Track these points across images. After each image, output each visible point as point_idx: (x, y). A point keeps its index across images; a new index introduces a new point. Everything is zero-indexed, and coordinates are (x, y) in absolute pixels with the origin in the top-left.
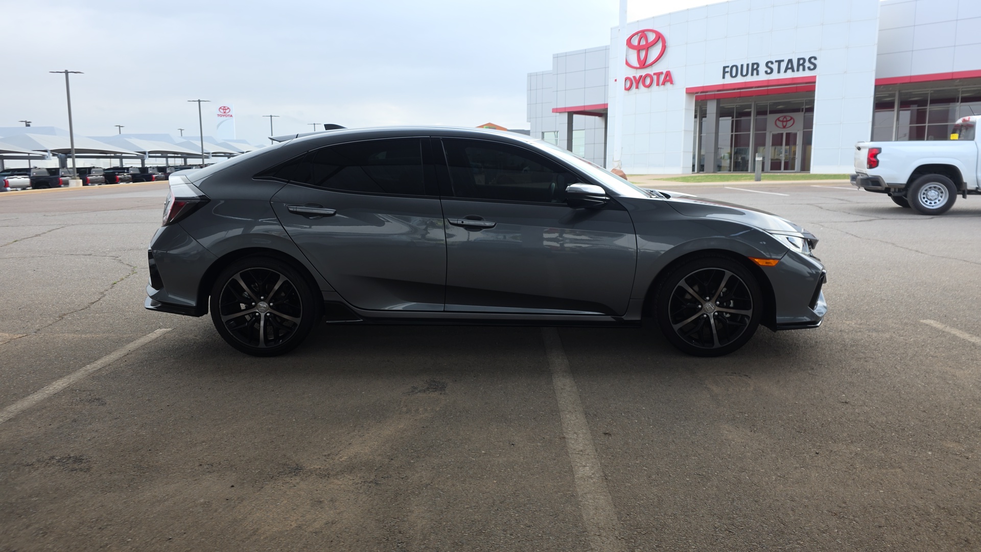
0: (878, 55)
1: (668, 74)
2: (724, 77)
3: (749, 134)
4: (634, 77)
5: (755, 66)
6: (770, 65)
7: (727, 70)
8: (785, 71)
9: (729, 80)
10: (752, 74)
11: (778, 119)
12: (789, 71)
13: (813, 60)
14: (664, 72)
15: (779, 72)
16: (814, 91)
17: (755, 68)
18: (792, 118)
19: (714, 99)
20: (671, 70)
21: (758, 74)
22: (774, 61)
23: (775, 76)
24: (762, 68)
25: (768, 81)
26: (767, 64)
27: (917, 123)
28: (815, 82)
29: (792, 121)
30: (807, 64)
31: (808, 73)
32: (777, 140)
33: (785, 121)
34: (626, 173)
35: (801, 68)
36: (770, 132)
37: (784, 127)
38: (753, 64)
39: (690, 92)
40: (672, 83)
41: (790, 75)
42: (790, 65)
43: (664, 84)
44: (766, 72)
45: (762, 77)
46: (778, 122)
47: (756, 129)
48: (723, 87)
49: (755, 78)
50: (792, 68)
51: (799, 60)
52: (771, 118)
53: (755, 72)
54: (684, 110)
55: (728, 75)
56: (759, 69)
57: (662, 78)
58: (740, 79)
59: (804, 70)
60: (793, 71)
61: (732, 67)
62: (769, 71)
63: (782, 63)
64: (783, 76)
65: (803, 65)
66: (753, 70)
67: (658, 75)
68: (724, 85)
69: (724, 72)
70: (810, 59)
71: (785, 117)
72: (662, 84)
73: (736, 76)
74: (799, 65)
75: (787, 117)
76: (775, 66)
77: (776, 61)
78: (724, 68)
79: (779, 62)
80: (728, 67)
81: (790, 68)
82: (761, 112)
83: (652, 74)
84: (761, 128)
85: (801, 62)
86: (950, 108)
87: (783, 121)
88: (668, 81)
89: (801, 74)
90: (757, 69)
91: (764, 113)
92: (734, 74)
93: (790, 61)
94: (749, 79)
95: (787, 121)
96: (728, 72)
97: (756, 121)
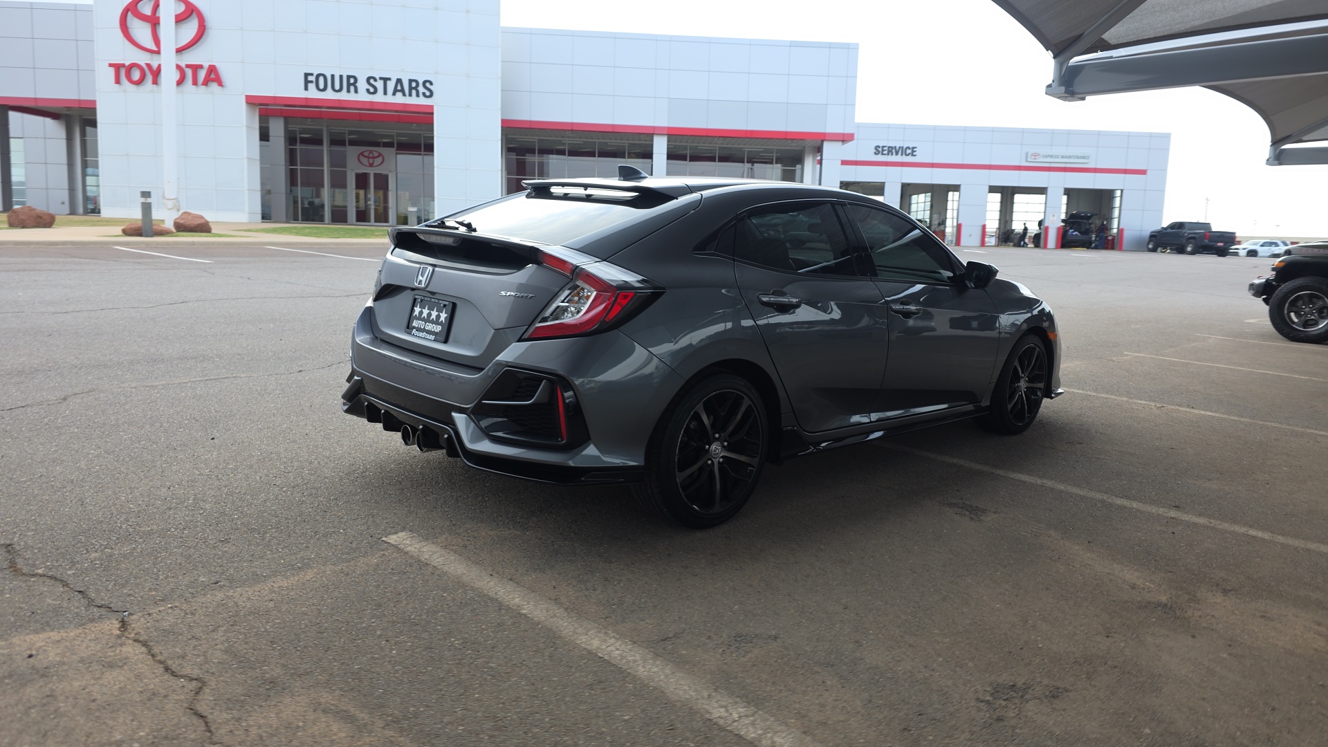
0: (502, 90)
1: (212, 69)
2: (306, 89)
3: (323, 171)
4: (148, 65)
5: (352, 81)
6: (372, 81)
7: (310, 78)
8: (394, 94)
9: (313, 93)
10: (348, 91)
11: (362, 154)
12: (399, 94)
13: (428, 85)
14: (206, 65)
15: (385, 93)
16: (433, 124)
17: (352, 82)
18: (380, 155)
19: (281, 116)
20: (218, 65)
21: (356, 91)
22: (378, 78)
23: (379, 98)
24: (362, 85)
25: (372, 103)
26: (368, 79)
27: (517, 175)
28: (432, 114)
29: (381, 158)
30: (421, 89)
31: (422, 101)
32: (362, 181)
33: (371, 158)
34: (209, 219)
35: (414, 92)
36: (353, 170)
37: (371, 165)
38: (349, 77)
39: (252, 101)
40: (220, 84)
41: (399, 99)
42: (399, 87)
43: (206, 83)
44: (368, 90)
45: (362, 96)
46: (361, 158)
47: (332, 164)
48: (307, 103)
49: (352, 97)
50: (402, 91)
51: (411, 81)
52: (352, 152)
53: (352, 88)
54: (245, 128)
55: (312, 86)
56: (357, 85)
57: (202, 74)
58: (329, 95)
59: (418, 95)
60: (404, 95)
61: (319, 75)
62: (372, 90)
63: (388, 82)
64: (390, 99)
65: (416, 88)
66: (349, 85)
67: (195, 68)
68: (307, 99)
69: (307, 82)
70: (425, 82)
71: (371, 152)
72: (203, 84)
73: (325, 89)
74: (411, 88)
75: (374, 153)
76: (380, 85)
77: (381, 78)
78: (306, 75)
79: (385, 80)
80: (312, 74)
81: (399, 91)
82: (337, 141)
83: (183, 66)
84: (338, 163)
85: (414, 85)
86: (545, 161)
87: (368, 157)
88: (213, 80)
89: (413, 100)
90: (354, 84)
91: (341, 143)
92: (322, 86)
93: (399, 81)
94: (344, 96)
95: (374, 158)
96: (312, 82)
97: (331, 153)
